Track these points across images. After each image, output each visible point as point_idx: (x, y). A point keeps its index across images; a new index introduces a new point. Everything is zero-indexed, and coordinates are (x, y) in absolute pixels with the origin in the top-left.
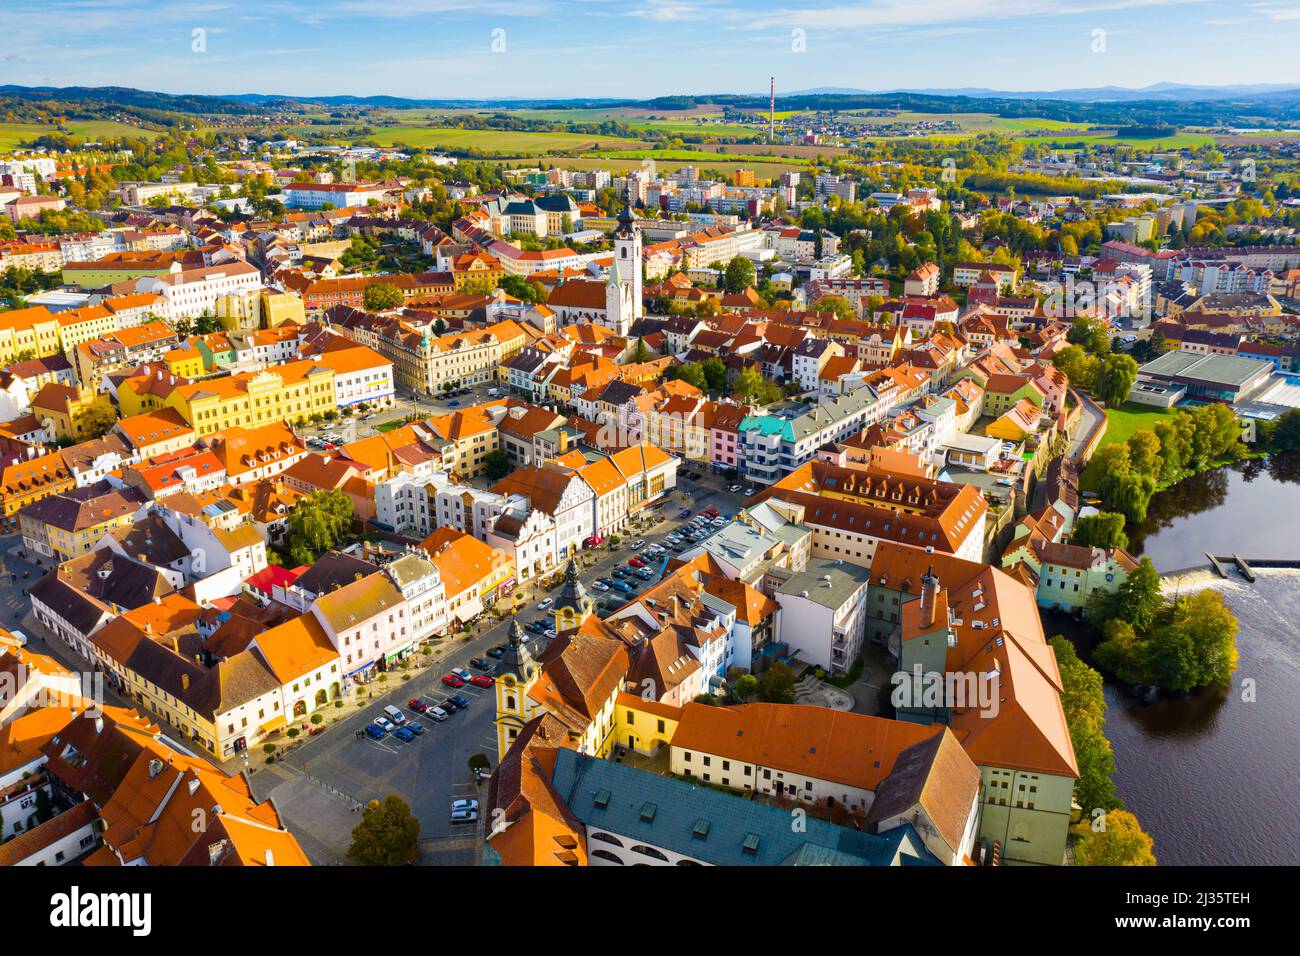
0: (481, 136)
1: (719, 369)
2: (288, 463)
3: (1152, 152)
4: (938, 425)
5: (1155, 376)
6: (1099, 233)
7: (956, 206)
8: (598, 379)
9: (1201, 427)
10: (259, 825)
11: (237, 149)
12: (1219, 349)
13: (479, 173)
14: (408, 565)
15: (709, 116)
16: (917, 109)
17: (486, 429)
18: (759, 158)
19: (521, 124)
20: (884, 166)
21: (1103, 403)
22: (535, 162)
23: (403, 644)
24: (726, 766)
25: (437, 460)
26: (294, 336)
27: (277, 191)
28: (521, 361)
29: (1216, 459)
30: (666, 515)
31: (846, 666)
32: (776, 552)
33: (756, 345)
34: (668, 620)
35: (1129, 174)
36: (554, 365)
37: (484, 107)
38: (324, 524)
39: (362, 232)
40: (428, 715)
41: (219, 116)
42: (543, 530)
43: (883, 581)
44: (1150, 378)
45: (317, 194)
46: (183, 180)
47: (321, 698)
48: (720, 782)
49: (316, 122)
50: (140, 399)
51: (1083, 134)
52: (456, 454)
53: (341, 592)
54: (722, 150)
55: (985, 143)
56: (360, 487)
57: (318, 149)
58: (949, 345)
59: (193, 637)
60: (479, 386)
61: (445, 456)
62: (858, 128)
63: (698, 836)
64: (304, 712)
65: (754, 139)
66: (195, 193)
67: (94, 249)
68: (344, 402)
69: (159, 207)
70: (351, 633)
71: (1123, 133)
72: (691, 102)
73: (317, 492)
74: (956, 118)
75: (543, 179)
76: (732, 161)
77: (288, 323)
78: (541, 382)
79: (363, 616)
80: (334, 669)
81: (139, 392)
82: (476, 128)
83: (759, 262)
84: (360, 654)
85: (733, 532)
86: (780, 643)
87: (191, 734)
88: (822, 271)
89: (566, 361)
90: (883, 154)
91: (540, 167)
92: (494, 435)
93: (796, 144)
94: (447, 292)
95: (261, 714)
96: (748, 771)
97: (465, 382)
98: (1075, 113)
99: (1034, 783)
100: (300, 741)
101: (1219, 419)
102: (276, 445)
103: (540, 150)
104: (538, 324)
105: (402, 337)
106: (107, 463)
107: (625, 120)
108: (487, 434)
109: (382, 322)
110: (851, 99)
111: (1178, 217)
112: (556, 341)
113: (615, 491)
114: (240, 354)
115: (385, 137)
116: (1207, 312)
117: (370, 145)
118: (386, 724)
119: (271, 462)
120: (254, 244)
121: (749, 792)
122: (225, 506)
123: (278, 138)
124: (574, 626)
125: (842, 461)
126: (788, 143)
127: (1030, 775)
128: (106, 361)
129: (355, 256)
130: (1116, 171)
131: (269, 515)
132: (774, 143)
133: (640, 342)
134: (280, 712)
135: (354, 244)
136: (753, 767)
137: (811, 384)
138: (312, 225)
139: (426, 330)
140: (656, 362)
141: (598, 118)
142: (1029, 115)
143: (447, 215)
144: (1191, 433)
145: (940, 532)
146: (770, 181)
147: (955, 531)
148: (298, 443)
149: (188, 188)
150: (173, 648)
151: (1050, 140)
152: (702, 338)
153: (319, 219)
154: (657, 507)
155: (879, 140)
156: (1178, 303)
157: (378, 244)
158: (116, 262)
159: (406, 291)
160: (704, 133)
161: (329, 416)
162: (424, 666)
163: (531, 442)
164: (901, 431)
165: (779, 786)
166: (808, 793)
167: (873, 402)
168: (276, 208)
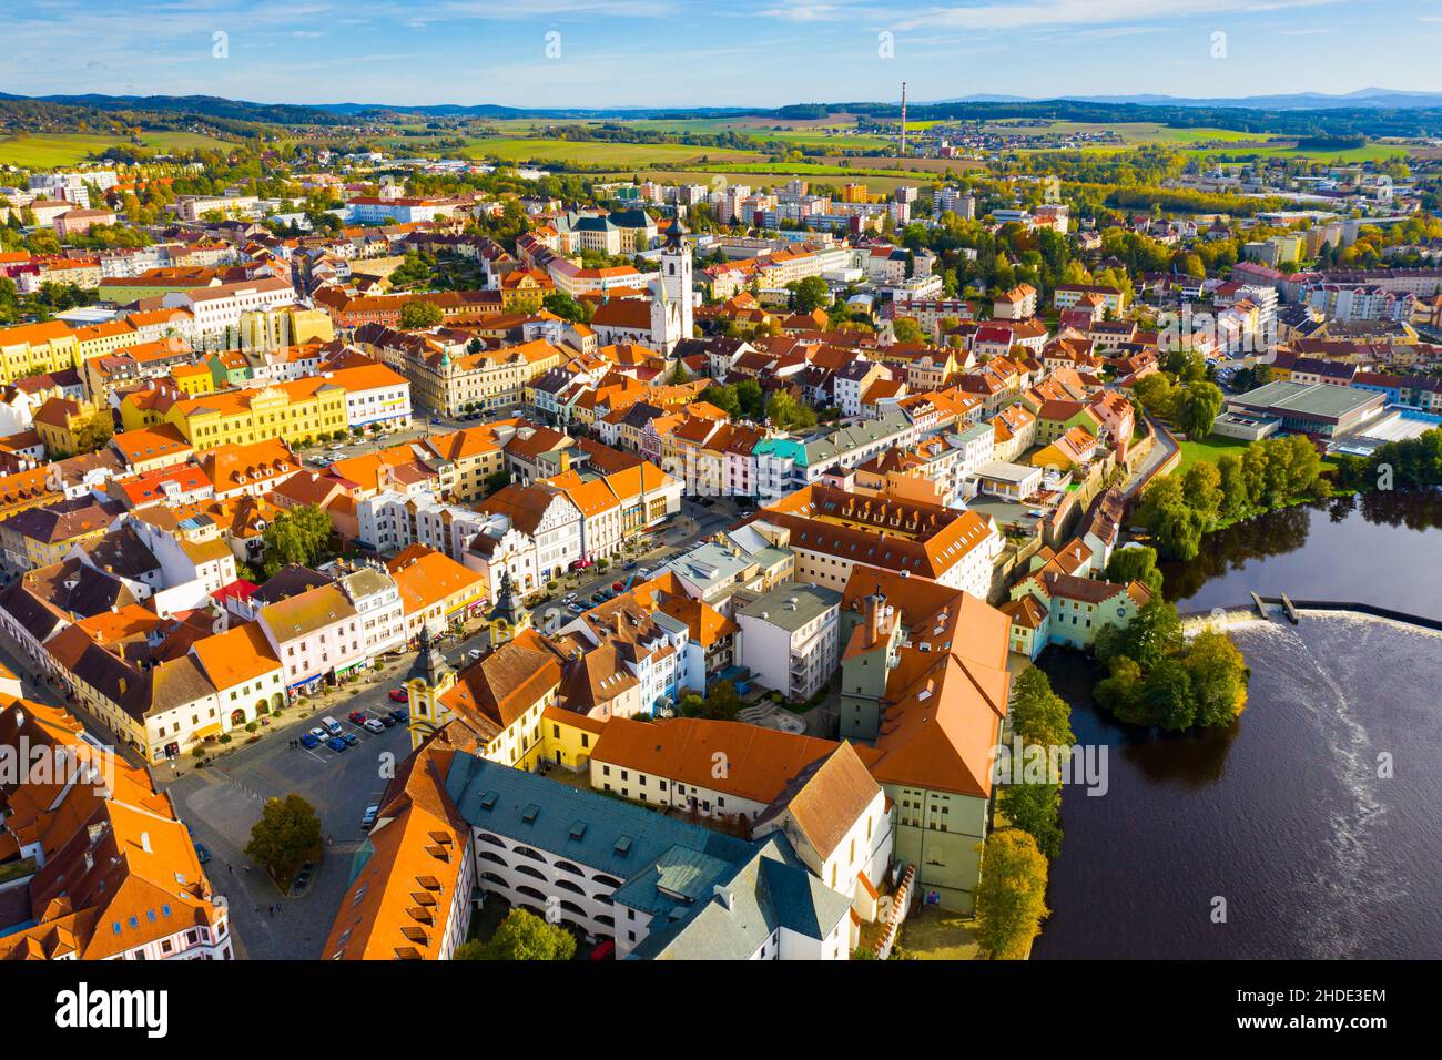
0: (582, 149)
1: (755, 392)
2: (280, 480)
3: (1330, 166)
4: (969, 451)
5: (1248, 408)
6: (1234, 254)
7: (1086, 225)
8: (622, 400)
9: (1273, 460)
10: (148, 814)
11: (315, 161)
12: (1332, 379)
13: (565, 187)
14: (364, 578)
15: (842, 127)
16: (1075, 118)
17: (490, 449)
18: (884, 172)
19: (629, 135)
20: (1019, 181)
21: (1183, 435)
22: (631, 176)
23: (353, 658)
24: (643, 780)
25: (435, 480)
26: (316, 354)
27: (340, 206)
28: (547, 382)
29: (1295, 496)
30: (666, 541)
31: (809, 692)
32: (749, 574)
33: (799, 367)
34: (610, 636)
35: (1297, 191)
36: (580, 386)
37: (597, 117)
38: (298, 541)
39: (420, 249)
40: (366, 728)
41: (307, 127)
42: (521, 550)
43: (855, 606)
44: (1242, 409)
45: (382, 208)
46: (244, 194)
47: (262, 707)
48: (638, 797)
49: (408, 133)
50: (142, 414)
51: (1262, 146)
52: (455, 475)
53: (289, 602)
54: (845, 164)
55: (1144, 156)
56: (345, 505)
57: (402, 162)
58: (1009, 369)
59: (143, 645)
60: (503, 409)
61: (442, 477)
62: (1005, 139)
63: (573, 837)
64: (243, 721)
65: (883, 152)
66: (255, 206)
67: (136, 265)
68: (356, 422)
69: (215, 222)
70: (295, 643)
71: (1305, 145)
72: (822, 110)
73: (296, 508)
74: (1117, 129)
75: (634, 194)
76: (850, 175)
77: (315, 340)
78: (564, 403)
79: (309, 627)
80: (276, 679)
81: (141, 408)
82: (580, 140)
83: (843, 283)
84: (306, 666)
85: (704, 553)
86: (741, 667)
87: (127, 739)
88: (906, 292)
89: (594, 382)
90: (1024, 167)
91: (636, 182)
92: (499, 456)
93: (930, 157)
94: (492, 311)
95: (195, 720)
96: (663, 786)
97: (489, 404)
98: (1254, 122)
99: (946, 803)
100: (233, 749)
101: (1296, 452)
102: (270, 462)
103: (642, 163)
104: (576, 344)
105: (425, 355)
106: (97, 477)
107: (745, 132)
108: (491, 454)
109: (412, 340)
110: (1002, 107)
111: (1334, 237)
112: (589, 363)
113: (607, 513)
114: (256, 371)
115: (478, 150)
116: (1329, 339)
117: (460, 158)
118: (321, 734)
119: (263, 479)
120: (304, 261)
121: (663, 808)
122: (202, 521)
123: (362, 150)
124: (508, 638)
125: (848, 485)
126: (920, 156)
127: (941, 795)
128: (117, 377)
129: (407, 274)
130: (1283, 187)
131: (248, 531)
132: (905, 156)
133: (678, 363)
134: (216, 719)
135: (407, 262)
136: (668, 782)
137: (853, 409)
138: (367, 242)
139: (457, 350)
140: (691, 384)
141: (718, 128)
142: (1202, 125)
143: (512, 230)
144: (1263, 466)
145: (924, 557)
146: (884, 197)
147: (943, 557)
148: (293, 461)
149: (248, 203)
150: (119, 654)
151: (1218, 152)
152: (747, 360)
153: (377, 235)
154: (659, 532)
155: (1023, 152)
156: (1299, 330)
157: (434, 261)
158: (155, 279)
159: (450, 311)
160: (829, 145)
161: (339, 436)
162: (375, 681)
163: (534, 464)
164: (925, 456)
165: (694, 802)
166: (721, 809)
167: (906, 428)
168: (334, 223)
